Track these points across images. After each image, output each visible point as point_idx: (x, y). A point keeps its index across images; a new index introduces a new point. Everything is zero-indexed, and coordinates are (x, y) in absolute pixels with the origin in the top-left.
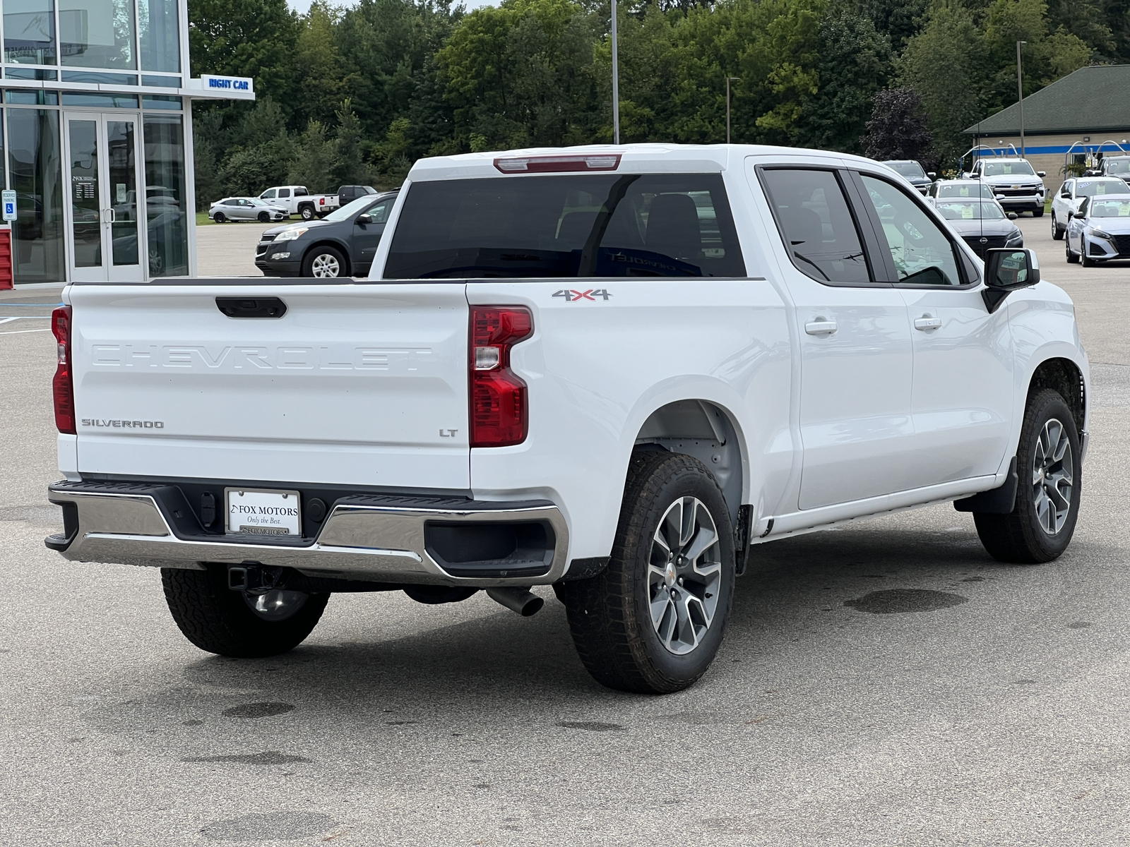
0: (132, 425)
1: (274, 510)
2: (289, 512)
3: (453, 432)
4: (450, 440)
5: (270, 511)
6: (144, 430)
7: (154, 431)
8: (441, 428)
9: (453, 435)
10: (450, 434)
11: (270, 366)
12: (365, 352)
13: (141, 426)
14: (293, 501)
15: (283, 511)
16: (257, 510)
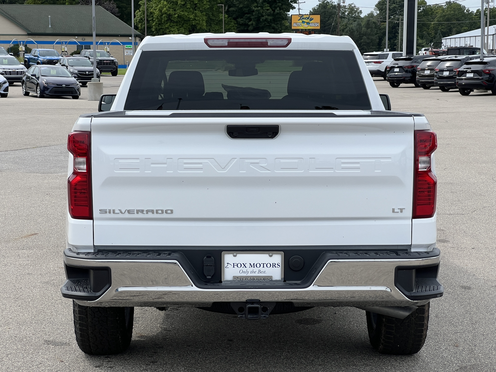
0: (145, 212)
1: (262, 265)
2: (274, 265)
3: (401, 210)
4: (400, 215)
5: (258, 265)
6: (155, 216)
7: (165, 216)
8: (393, 208)
9: (401, 212)
10: (399, 211)
11: (269, 170)
12: (343, 161)
13: (153, 213)
14: (278, 259)
15: (269, 265)
16: (247, 265)
